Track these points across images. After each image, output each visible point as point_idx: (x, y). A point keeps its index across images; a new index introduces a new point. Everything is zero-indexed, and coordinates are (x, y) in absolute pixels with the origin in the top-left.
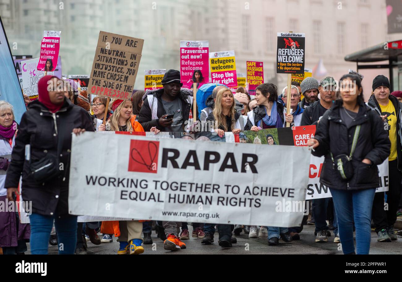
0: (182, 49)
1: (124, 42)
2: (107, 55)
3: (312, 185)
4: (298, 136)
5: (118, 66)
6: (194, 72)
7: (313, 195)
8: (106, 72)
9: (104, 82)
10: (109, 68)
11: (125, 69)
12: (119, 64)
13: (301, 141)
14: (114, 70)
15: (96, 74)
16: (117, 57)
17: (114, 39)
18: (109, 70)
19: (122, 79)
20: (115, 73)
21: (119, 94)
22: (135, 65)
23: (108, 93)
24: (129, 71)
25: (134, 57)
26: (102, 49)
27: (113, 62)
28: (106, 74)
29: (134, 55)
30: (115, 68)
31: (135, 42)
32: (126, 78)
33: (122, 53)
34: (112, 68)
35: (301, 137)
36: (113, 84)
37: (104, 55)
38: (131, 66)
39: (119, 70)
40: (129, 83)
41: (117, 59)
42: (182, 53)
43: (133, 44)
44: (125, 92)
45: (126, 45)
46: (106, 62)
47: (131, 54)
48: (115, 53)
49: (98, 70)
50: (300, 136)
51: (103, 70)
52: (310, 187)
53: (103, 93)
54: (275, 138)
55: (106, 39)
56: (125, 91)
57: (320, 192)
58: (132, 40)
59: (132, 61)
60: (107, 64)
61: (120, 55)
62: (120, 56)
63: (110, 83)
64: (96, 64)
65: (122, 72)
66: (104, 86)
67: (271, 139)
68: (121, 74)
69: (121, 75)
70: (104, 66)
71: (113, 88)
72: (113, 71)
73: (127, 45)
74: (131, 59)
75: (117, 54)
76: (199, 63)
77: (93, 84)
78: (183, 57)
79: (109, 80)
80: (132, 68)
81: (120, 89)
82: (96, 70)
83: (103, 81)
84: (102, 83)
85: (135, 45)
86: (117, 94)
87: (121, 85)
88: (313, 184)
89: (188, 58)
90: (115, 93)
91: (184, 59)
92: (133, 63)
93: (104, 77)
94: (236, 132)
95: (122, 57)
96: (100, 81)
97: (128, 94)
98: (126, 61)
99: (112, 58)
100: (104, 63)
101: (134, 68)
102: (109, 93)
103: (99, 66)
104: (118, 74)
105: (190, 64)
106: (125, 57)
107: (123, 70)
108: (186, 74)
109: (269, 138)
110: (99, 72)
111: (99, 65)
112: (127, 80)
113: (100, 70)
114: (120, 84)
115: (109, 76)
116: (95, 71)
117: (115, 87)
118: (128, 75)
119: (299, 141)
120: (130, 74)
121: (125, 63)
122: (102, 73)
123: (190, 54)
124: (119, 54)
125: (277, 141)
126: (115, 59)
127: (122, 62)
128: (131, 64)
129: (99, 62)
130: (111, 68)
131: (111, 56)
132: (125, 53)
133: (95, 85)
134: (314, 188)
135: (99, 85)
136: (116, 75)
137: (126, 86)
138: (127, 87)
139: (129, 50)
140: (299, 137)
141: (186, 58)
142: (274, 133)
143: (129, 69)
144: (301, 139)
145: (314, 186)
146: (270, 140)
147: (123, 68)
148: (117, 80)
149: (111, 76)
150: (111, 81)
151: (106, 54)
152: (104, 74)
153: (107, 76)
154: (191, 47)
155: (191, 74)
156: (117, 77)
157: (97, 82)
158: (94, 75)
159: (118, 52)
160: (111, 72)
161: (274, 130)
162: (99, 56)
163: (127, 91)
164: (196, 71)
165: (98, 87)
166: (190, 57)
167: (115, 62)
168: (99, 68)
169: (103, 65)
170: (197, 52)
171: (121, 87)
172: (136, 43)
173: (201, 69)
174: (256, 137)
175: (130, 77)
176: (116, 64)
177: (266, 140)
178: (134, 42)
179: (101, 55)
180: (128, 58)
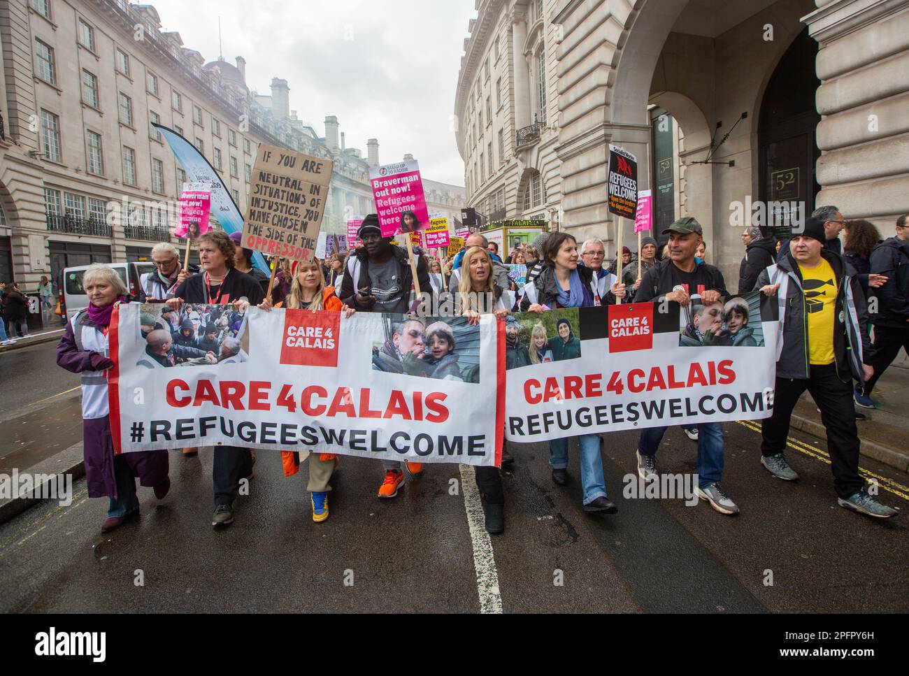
0: (374, 182)
1: (299, 164)
2: (271, 185)
3: (636, 404)
4: (617, 321)
5: (290, 204)
6: (401, 215)
7: (637, 421)
8: (270, 214)
9: (268, 229)
10: (275, 207)
11: (302, 210)
12: (291, 201)
13: (622, 330)
14: (284, 211)
15: (254, 216)
16: (287, 189)
17: (282, 158)
18: (275, 210)
19: (296, 227)
20: (285, 216)
21: (293, 251)
22: (318, 204)
23: (275, 248)
24: (308, 213)
25: (315, 189)
26: (261, 173)
27: (281, 197)
28: (271, 216)
29: (316, 186)
30: (285, 208)
31: (319, 164)
32: (305, 225)
33: (295, 181)
34: (280, 207)
35: (623, 322)
36: (283, 234)
37: (266, 184)
38: (312, 205)
39: (292, 211)
40: (309, 234)
41: (288, 193)
42: (375, 187)
43: (315, 168)
44: (302, 249)
45: (303, 169)
46: (270, 196)
47: (311, 184)
48: (284, 181)
49: (257, 209)
50: (622, 320)
51: (266, 210)
52: (633, 408)
53: (266, 247)
54: (573, 325)
55: (268, 157)
56: (302, 246)
57: (649, 416)
58: (313, 162)
59: (312, 196)
60: (272, 199)
61: (293, 184)
62: (292, 188)
63: (277, 232)
64: (253, 198)
65: (296, 215)
66: (267, 236)
67: (565, 326)
68: (295, 218)
69: (296, 220)
70: (267, 203)
71: (283, 241)
72: (281, 212)
73: (305, 168)
74: (311, 193)
75: (287, 183)
76: (408, 199)
77: (249, 232)
78: (378, 194)
79: (275, 226)
80: (313, 209)
81: (294, 243)
82: (253, 208)
83: (265, 228)
84: (265, 232)
85: (319, 170)
86: (290, 251)
87: (295, 236)
88: (639, 402)
89: (388, 194)
90: (287, 249)
91: (381, 197)
92: (314, 199)
93: (267, 222)
94: (501, 314)
95: (295, 189)
96: (261, 227)
97: (308, 253)
98: (303, 196)
99: (278, 190)
100: (267, 197)
101: (316, 210)
102: (277, 249)
103: (259, 203)
104: (290, 217)
105: (393, 203)
106: (301, 190)
107: (299, 212)
108: (389, 221)
109: (562, 325)
110: (259, 212)
111: (258, 201)
112: (305, 229)
113: (260, 209)
114: (293, 235)
115: (276, 220)
116: (251, 210)
117: (285, 239)
118: (307, 220)
119: (619, 329)
120: (310, 219)
121: (302, 199)
122: (264, 214)
123: (390, 187)
124: (290, 183)
125: (576, 331)
126: (283, 191)
127: (297, 199)
128: (312, 201)
129: (258, 196)
130: (278, 207)
131: (277, 186)
132: (300, 182)
133: (254, 234)
134: (639, 409)
135: (260, 235)
136: (286, 219)
137: (303, 239)
138: (305, 241)
139: (307, 178)
140: (618, 323)
141: (384, 195)
142: (573, 317)
143: (308, 211)
144: (622, 327)
145: (640, 406)
146: (564, 329)
147: (298, 208)
148: (289, 227)
149: (280, 221)
150: (280, 229)
151: (269, 182)
152: (268, 217)
153: (273, 219)
154: (388, 175)
155: (397, 219)
156: (289, 224)
157: (255, 229)
158: (251, 217)
159: (288, 180)
160: (278, 213)
161: (572, 311)
162: (257, 185)
163: (306, 247)
164: (405, 214)
165: (258, 238)
166: (390, 192)
167: (285, 198)
168: (258, 206)
169: (265, 201)
170: (400, 181)
171: (295, 240)
172: (320, 166)
173: (413, 208)
174: (537, 324)
175: (311, 224)
176: (287, 200)
177: (556, 329)
178: (316, 164)
179: (261, 183)
180: (306, 191)
